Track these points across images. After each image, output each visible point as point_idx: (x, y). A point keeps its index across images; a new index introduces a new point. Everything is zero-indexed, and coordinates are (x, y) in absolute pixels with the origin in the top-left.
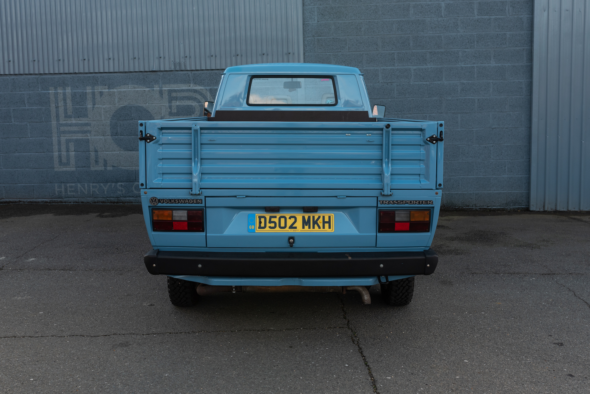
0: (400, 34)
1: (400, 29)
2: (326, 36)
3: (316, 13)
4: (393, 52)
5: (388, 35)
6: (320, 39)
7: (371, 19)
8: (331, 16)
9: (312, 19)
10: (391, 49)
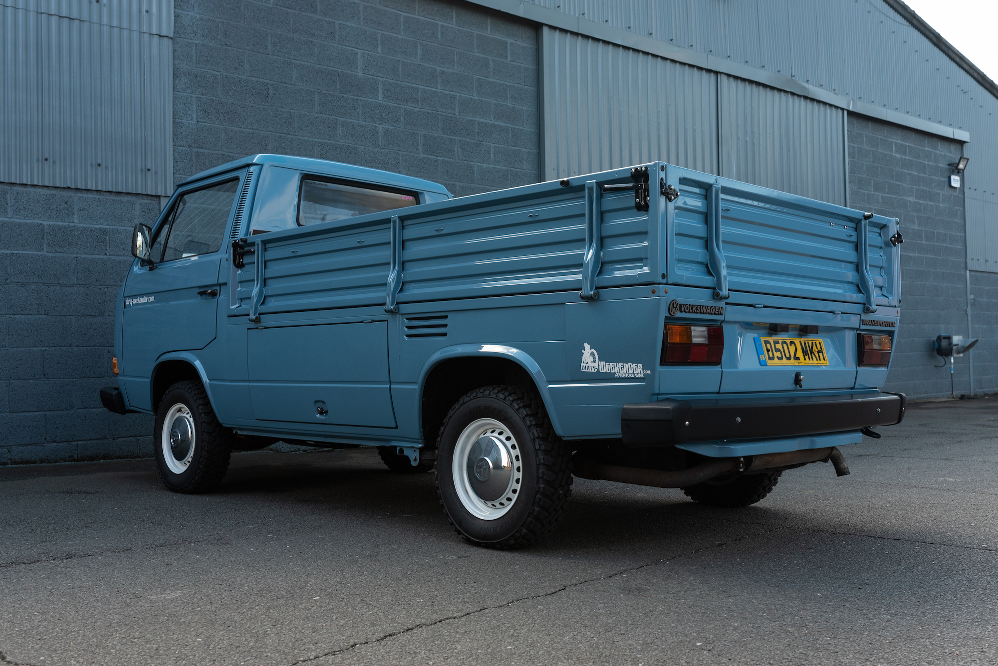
3: (195, 107)
6: (200, 152)
8: (220, 116)
9: (188, 116)
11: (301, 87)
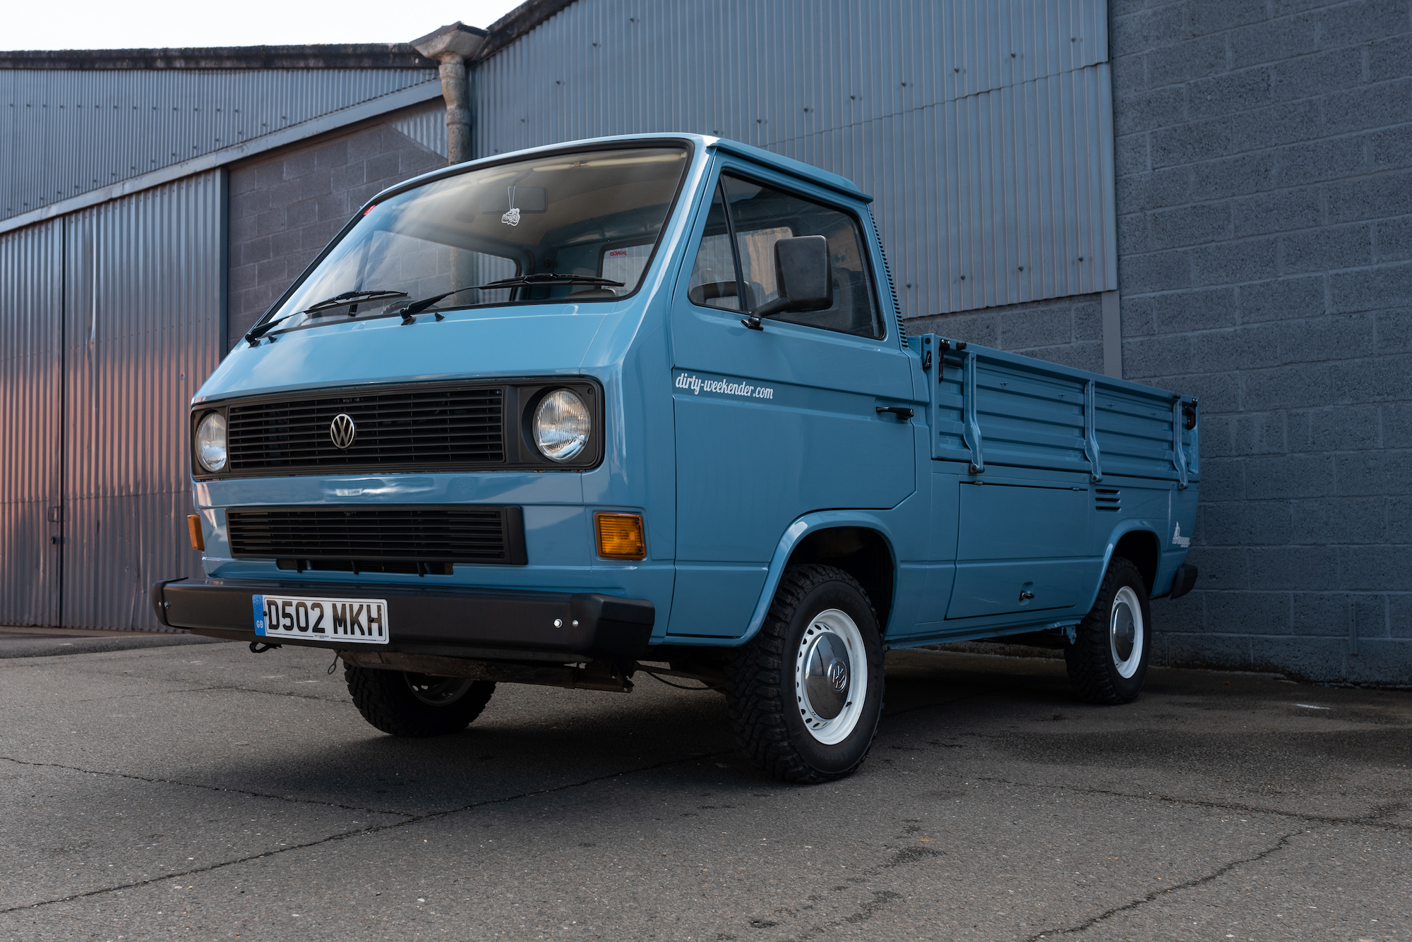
0: (1384, 170)
1: (1382, 157)
2: (1175, 205)
3: (1148, 148)
4: (1364, 222)
5: (1348, 177)
6: (1158, 214)
7: (1295, 140)
8: (1187, 149)
9: (1139, 165)
10: (1356, 216)
11: (1332, 50)
